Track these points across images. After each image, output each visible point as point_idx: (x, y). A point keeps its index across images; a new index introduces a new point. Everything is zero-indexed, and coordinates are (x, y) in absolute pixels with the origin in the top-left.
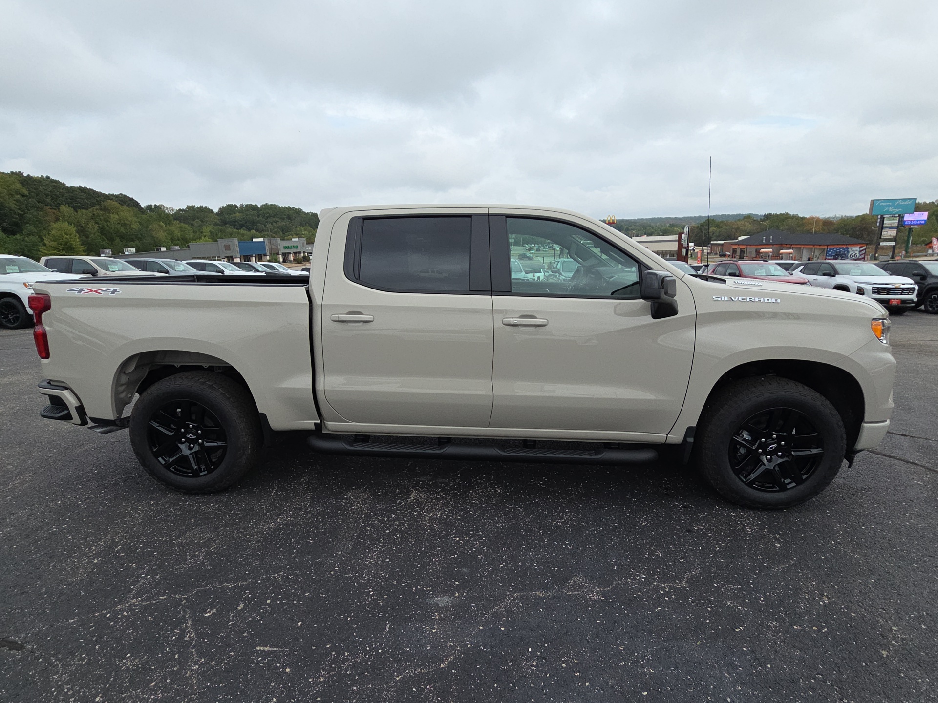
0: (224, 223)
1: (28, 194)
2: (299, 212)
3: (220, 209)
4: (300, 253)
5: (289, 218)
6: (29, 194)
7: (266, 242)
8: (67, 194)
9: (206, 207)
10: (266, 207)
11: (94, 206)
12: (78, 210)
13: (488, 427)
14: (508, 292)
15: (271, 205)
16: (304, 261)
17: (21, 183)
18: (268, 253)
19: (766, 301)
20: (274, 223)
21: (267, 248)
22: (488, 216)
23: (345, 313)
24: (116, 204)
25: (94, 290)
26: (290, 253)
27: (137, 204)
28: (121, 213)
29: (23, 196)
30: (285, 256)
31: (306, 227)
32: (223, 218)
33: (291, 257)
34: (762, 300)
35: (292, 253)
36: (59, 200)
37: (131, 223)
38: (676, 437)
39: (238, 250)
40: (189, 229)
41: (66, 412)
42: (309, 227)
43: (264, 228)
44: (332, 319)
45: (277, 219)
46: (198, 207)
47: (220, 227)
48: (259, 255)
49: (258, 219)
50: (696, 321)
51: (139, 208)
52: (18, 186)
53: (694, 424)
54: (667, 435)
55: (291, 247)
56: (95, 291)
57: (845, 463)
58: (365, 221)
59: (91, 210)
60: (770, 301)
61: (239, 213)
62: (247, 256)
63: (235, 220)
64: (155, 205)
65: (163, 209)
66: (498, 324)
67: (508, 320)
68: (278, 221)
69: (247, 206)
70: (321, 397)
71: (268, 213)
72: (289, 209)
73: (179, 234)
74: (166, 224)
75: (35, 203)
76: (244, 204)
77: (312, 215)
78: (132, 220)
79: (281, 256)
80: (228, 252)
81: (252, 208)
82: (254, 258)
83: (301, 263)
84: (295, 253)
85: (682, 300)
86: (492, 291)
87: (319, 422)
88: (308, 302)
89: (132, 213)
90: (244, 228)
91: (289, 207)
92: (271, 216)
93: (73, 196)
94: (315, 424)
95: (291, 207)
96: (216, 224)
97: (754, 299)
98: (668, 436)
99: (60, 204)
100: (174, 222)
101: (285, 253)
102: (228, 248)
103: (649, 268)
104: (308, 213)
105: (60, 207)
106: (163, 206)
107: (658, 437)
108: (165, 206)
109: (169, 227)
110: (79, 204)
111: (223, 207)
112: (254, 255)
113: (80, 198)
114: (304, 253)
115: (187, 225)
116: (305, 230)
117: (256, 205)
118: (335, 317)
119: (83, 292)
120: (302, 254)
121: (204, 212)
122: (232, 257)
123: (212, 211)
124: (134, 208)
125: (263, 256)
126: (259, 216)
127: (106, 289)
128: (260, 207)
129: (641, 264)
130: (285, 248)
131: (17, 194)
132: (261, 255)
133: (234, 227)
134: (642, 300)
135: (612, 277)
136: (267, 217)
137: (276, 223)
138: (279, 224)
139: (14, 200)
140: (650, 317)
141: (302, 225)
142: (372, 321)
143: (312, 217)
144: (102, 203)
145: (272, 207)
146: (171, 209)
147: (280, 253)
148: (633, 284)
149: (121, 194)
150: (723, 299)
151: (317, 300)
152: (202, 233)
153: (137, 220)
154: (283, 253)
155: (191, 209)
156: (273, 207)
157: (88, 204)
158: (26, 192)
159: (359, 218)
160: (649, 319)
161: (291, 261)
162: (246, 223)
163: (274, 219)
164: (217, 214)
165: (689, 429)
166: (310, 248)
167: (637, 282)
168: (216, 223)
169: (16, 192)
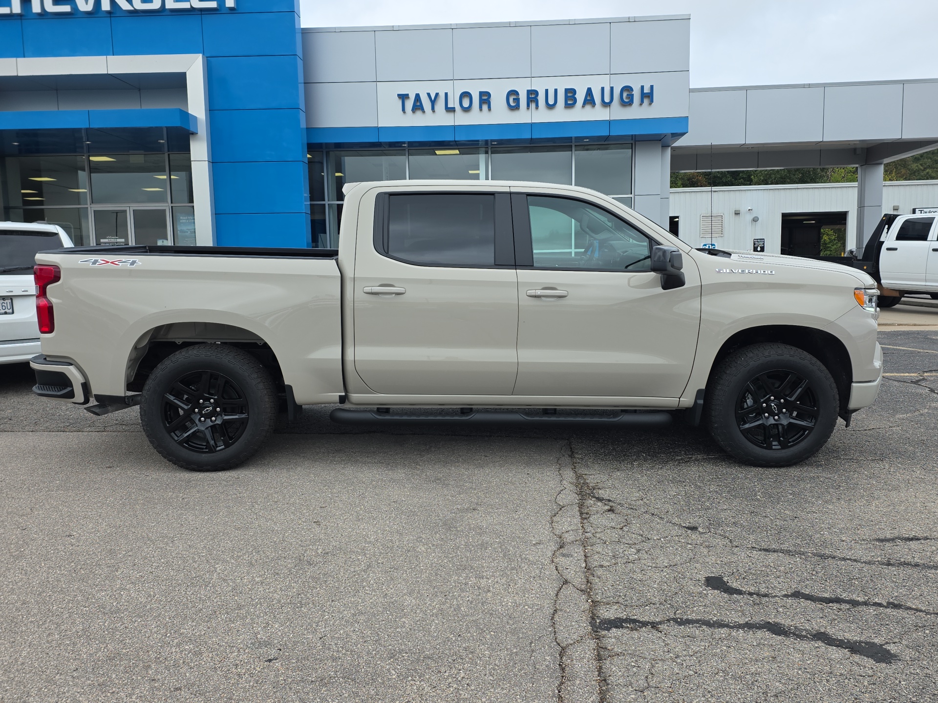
13: (512, 395)
14: (530, 266)
19: (762, 272)
22: (510, 194)
23: (378, 285)
25: (110, 261)
34: (759, 272)
38: (688, 400)
41: (69, 389)
44: (364, 291)
50: (702, 290)
53: (703, 386)
54: (679, 398)
56: (112, 263)
57: (840, 421)
58: (391, 196)
60: (766, 272)
66: (523, 296)
67: (532, 292)
70: (349, 367)
85: (688, 271)
86: (515, 265)
87: (344, 394)
88: (340, 275)
94: (340, 396)
97: (751, 271)
98: (681, 399)
103: (659, 244)
107: (670, 401)
118: (368, 289)
119: (98, 263)
127: (124, 260)
129: (652, 239)
134: (652, 273)
135: (626, 252)
140: (661, 288)
142: (405, 293)
148: (645, 259)
150: (725, 271)
151: (349, 273)
159: (385, 193)
160: (660, 290)
165: (699, 392)
167: (649, 256)
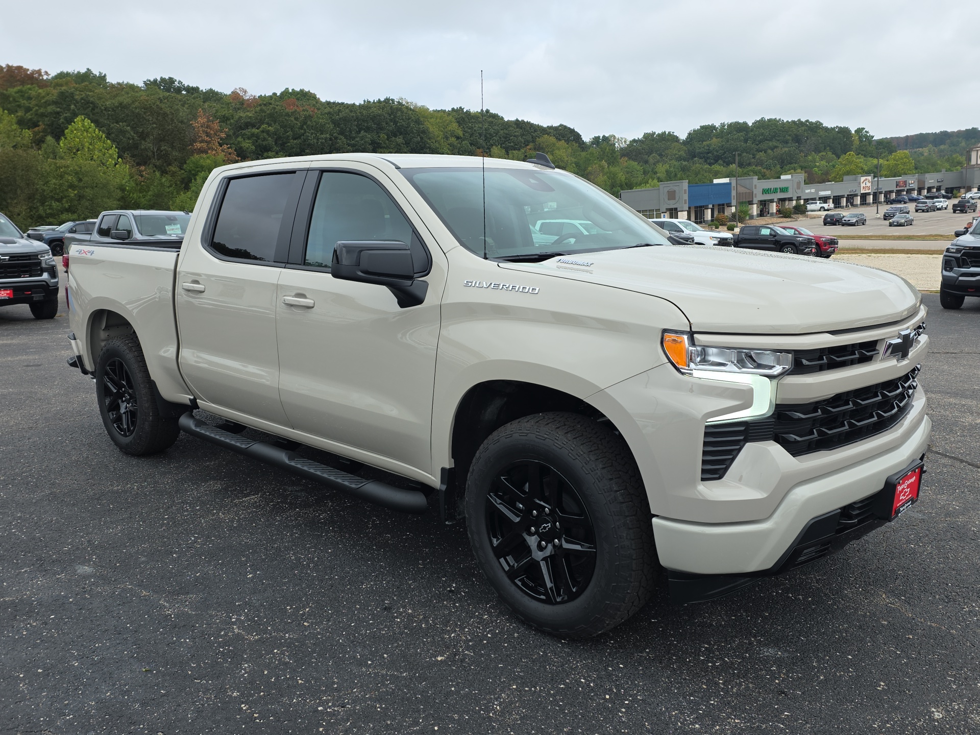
0: (692, 155)
1: (462, 136)
2: (815, 128)
3: (690, 134)
4: (790, 199)
5: (797, 139)
6: (464, 135)
7: (734, 184)
8: (502, 132)
9: (669, 133)
10: (761, 124)
11: (528, 145)
12: (510, 152)
15: (770, 120)
16: (795, 213)
17: (458, 122)
18: (734, 202)
20: (769, 151)
21: (734, 193)
24: (552, 139)
26: (772, 201)
27: (577, 137)
28: (557, 151)
29: (458, 138)
30: (765, 205)
31: (824, 153)
32: (691, 149)
33: (774, 208)
35: (776, 200)
36: (493, 140)
37: (567, 164)
39: (687, 198)
40: (639, 168)
42: (830, 153)
43: (753, 160)
45: (775, 144)
46: (659, 134)
47: (684, 163)
48: (719, 205)
49: (745, 145)
51: (579, 143)
52: (455, 126)
55: (775, 191)
59: (523, 151)
61: (717, 138)
62: (701, 207)
63: (709, 149)
64: (604, 136)
65: (614, 141)
68: (776, 147)
69: (730, 125)
71: (762, 134)
72: (799, 124)
73: (623, 178)
74: (609, 164)
75: (468, 146)
76: (726, 123)
77: (838, 132)
78: (567, 161)
79: (755, 206)
80: (672, 202)
81: (739, 128)
82: (710, 211)
83: (790, 217)
84: (782, 200)
89: (570, 150)
90: (720, 162)
91: (799, 120)
92: (766, 140)
93: (506, 134)
95: (803, 120)
96: (680, 159)
99: (492, 145)
100: (621, 161)
101: (765, 201)
102: (672, 195)
104: (833, 129)
105: (492, 149)
106: (614, 136)
108: (617, 136)
109: (612, 169)
110: (512, 144)
111: (694, 131)
112: (711, 206)
113: (515, 136)
114: (799, 198)
115: (636, 163)
116: (822, 159)
117: (745, 123)
120: (794, 202)
121: (668, 139)
122: (676, 209)
123: (675, 139)
124: (574, 143)
125: (726, 207)
126: (746, 141)
128: (750, 124)
130: (765, 191)
131: (452, 136)
132: (723, 205)
133: (706, 161)
136: (760, 142)
137: (772, 149)
138: (778, 152)
139: (448, 144)
141: (817, 150)
143: (839, 135)
144: (538, 139)
145: (770, 123)
146: (624, 140)
147: (755, 201)
149: (561, 125)
152: (656, 173)
153: (573, 160)
154: (761, 201)
155: (649, 137)
156: (773, 123)
157: (521, 142)
158: (461, 133)
161: (772, 215)
162: (725, 153)
163: (771, 144)
164: (685, 143)
166: (813, 191)
168: (680, 156)
169: (451, 134)
